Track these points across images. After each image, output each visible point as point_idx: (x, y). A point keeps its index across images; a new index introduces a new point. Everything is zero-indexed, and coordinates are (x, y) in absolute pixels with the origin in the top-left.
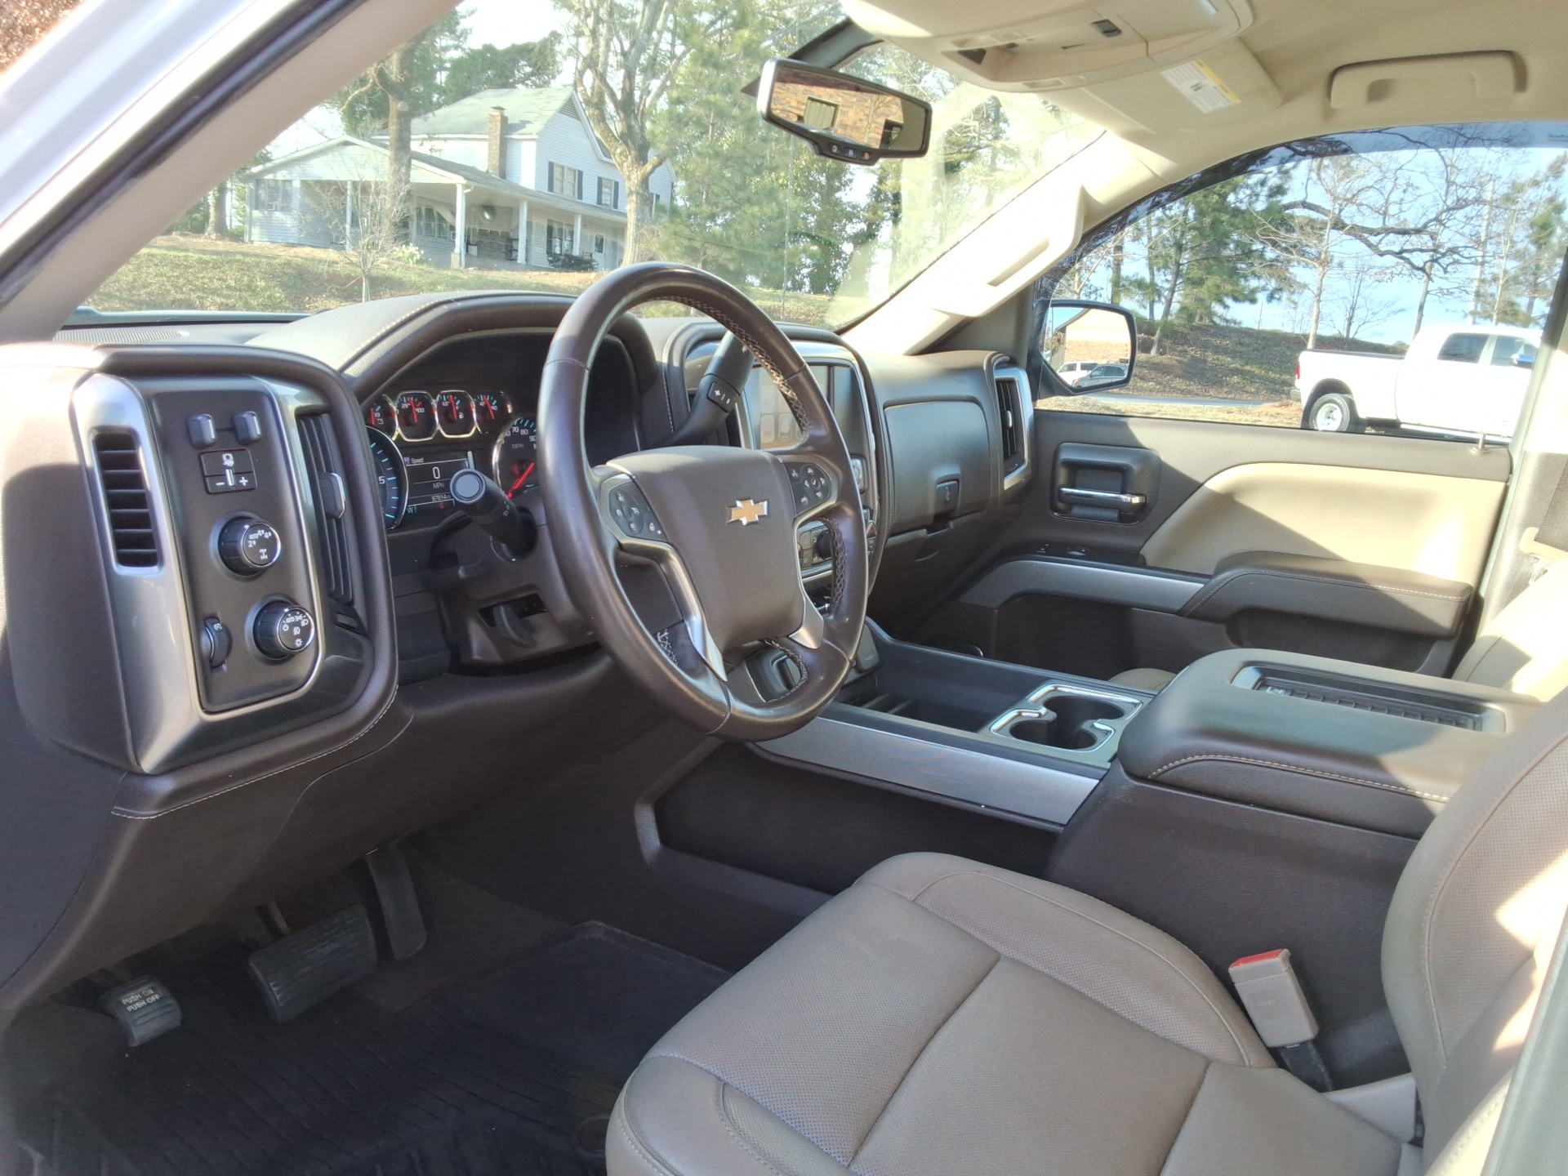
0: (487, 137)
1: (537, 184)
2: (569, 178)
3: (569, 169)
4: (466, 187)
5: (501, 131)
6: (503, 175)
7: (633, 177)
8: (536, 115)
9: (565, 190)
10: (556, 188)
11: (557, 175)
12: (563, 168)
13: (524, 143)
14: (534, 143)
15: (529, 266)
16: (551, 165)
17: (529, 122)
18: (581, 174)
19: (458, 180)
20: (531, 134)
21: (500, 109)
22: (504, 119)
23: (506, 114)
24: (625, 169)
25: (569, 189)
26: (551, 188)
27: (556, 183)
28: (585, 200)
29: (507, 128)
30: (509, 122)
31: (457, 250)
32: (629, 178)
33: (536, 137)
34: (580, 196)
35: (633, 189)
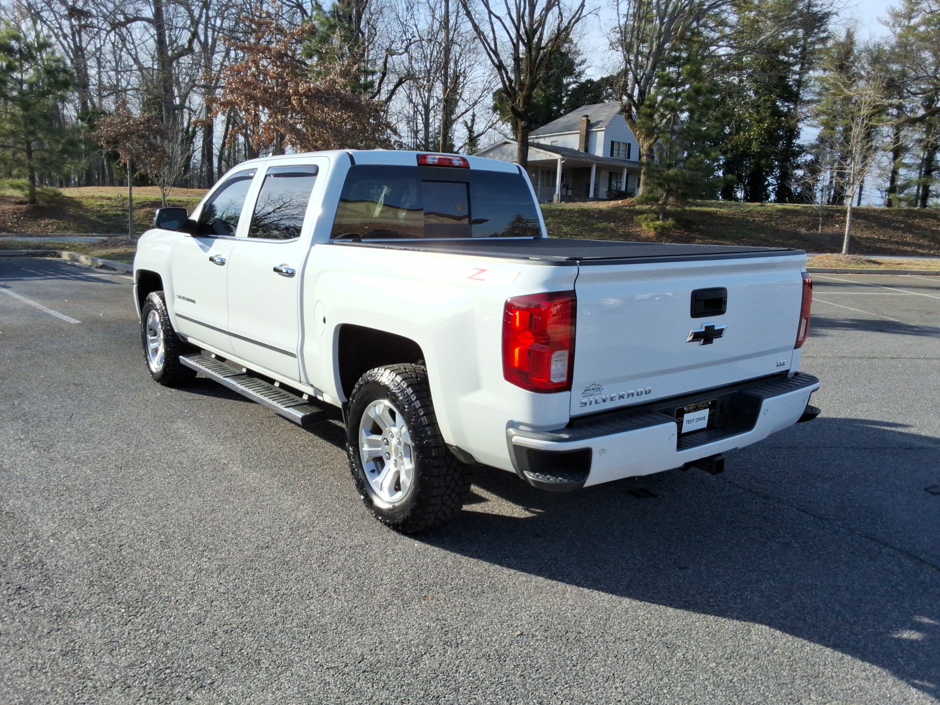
0: (579, 131)
1: (604, 154)
2: (622, 147)
3: (623, 143)
4: (562, 160)
5: (587, 128)
6: (586, 150)
7: (644, 146)
8: (606, 117)
9: (620, 154)
10: (615, 155)
11: (616, 147)
12: (619, 143)
13: (598, 133)
14: (603, 132)
15: (596, 199)
16: (613, 142)
17: (601, 121)
18: (630, 145)
19: (557, 156)
20: (602, 127)
21: (587, 116)
22: (588, 121)
23: (589, 118)
25: (622, 155)
26: (612, 155)
27: (615, 152)
28: (631, 159)
29: (589, 125)
30: (591, 123)
31: (557, 193)
32: (642, 147)
33: (604, 129)
34: (629, 157)
35: (645, 153)
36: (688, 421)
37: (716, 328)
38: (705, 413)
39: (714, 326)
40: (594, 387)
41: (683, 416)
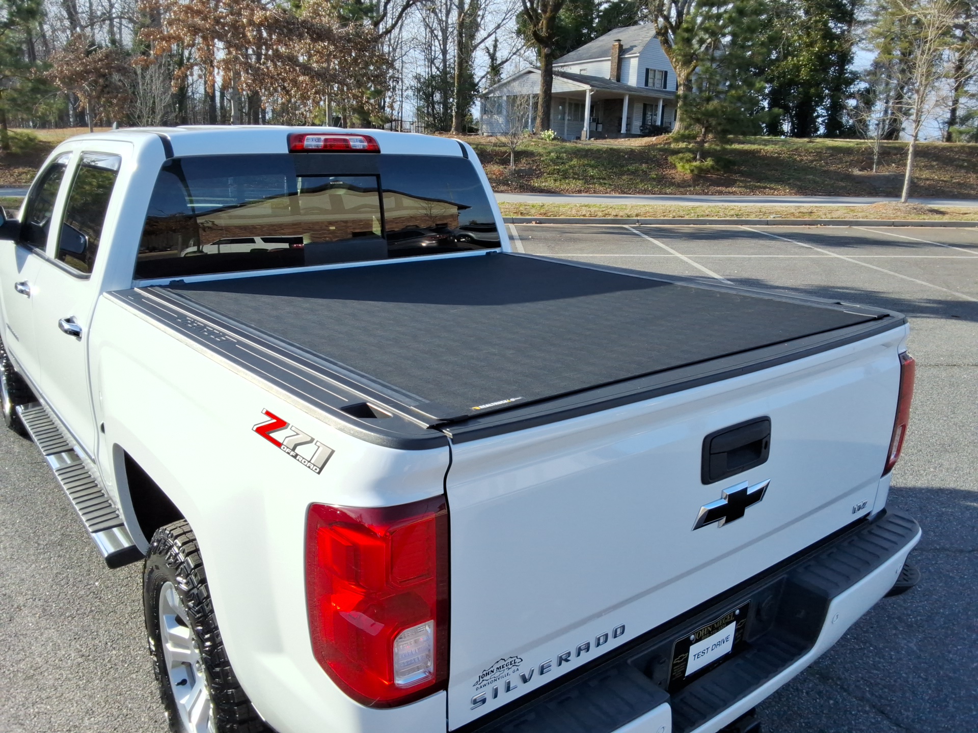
0: (610, 58)
1: (638, 82)
2: (658, 76)
3: (660, 71)
4: (591, 91)
5: (619, 54)
6: (618, 80)
7: (681, 75)
8: (640, 41)
9: (656, 84)
10: (650, 84)
11: (651, 75)
12: (655, 71)
13: (632, 60)
14: (637, 59)
15: (629, 135)
16: (647, 70)
17: (635, 46)
18: (666, 73)
19: (586, 87)
20: (635, 53)
21: (619, 40)
22: (621, 46)
23: (622, 43)
24: (678, 70)
25: (658, 85)
26: (646, 84)
27: (650, 81)
28: (668, 89)
29: (622, 51)
30: (624, 48)
31: (585, 129)
32: (680, 76)
33: (638, 55)
34: (665, 87)
35: (682, 82)
36: (697, 656)
37: (749, 492)
38: (730, 630)
39: (745, 490)
40: (502, 663)
41: (688, 651)
